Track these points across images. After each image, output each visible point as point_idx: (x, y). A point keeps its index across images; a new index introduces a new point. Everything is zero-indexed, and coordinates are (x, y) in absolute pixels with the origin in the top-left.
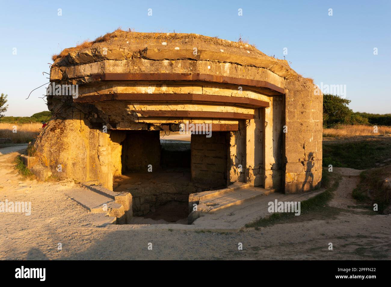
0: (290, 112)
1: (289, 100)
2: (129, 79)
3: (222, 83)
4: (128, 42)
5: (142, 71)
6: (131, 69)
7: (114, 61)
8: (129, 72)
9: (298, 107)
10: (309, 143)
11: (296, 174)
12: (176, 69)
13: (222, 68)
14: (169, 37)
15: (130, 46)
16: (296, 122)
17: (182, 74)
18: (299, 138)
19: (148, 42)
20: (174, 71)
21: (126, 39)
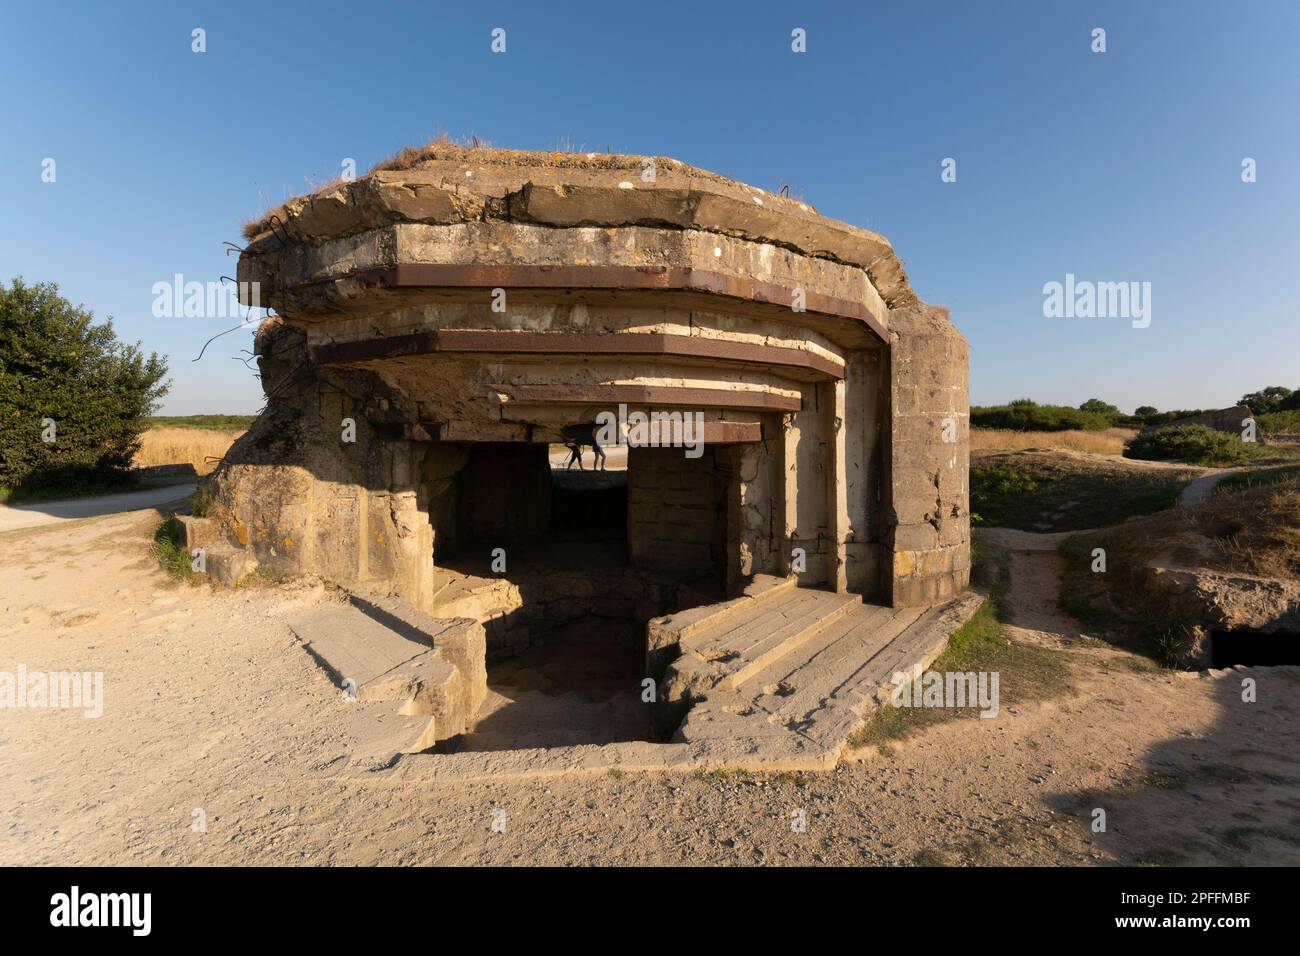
0: (903, 392)
1: (901, 359)
2: (473, 283)
3: (753, 300)
4: (469, 174)
5: (513, 259)
6: (481, 251)
7: (425, 226)
8: (474, 261)
9: (922, 380)
10: (948, 471)
11: (919, 553)
12: (618, 253)
13: (751, 257)
14: (594, 165)
15: (478, 183)
16: (917, 417)
17: (639, 270)
18: (927, 460)
19: (531, 174)
20: (614, 261)
21: (465, 166)
